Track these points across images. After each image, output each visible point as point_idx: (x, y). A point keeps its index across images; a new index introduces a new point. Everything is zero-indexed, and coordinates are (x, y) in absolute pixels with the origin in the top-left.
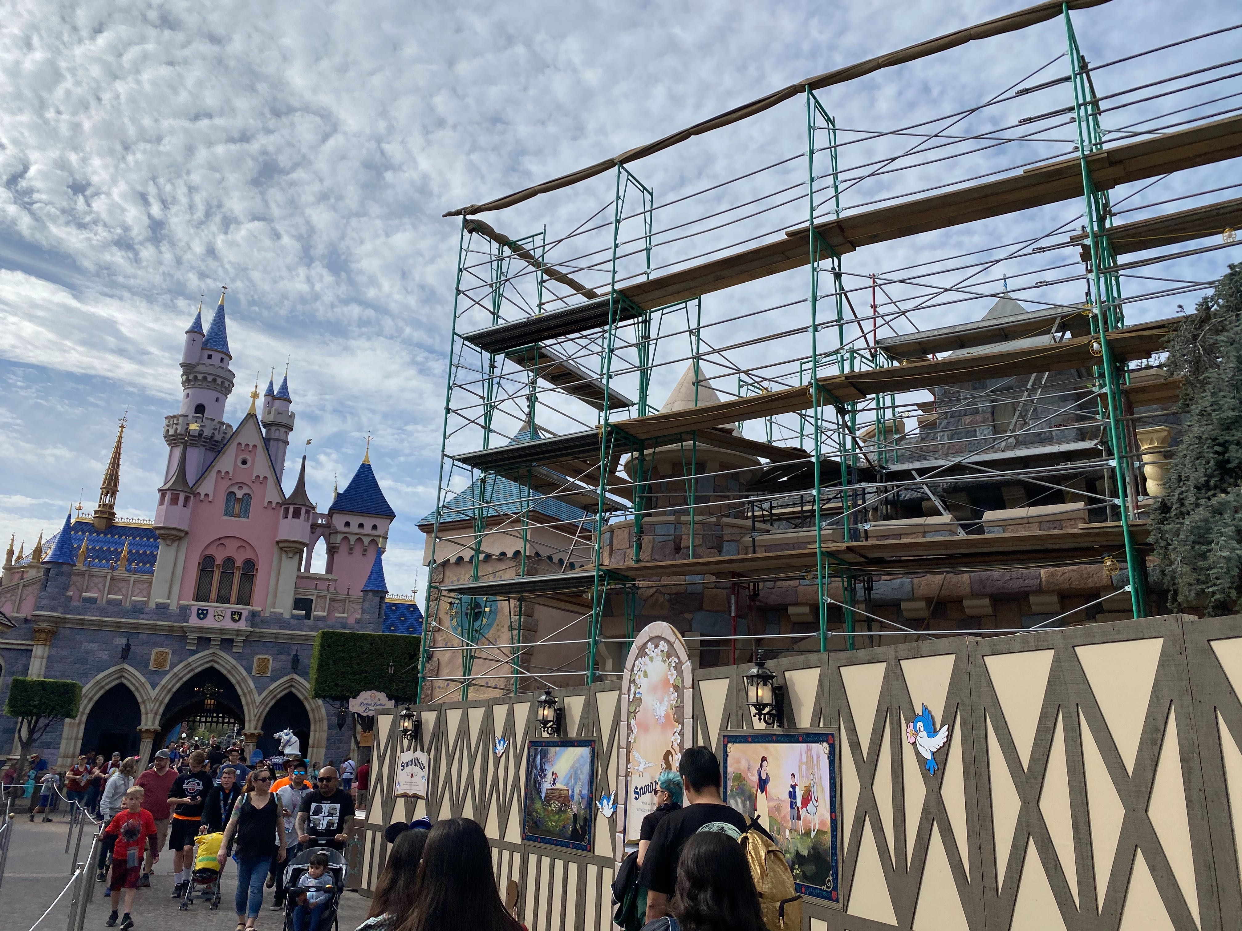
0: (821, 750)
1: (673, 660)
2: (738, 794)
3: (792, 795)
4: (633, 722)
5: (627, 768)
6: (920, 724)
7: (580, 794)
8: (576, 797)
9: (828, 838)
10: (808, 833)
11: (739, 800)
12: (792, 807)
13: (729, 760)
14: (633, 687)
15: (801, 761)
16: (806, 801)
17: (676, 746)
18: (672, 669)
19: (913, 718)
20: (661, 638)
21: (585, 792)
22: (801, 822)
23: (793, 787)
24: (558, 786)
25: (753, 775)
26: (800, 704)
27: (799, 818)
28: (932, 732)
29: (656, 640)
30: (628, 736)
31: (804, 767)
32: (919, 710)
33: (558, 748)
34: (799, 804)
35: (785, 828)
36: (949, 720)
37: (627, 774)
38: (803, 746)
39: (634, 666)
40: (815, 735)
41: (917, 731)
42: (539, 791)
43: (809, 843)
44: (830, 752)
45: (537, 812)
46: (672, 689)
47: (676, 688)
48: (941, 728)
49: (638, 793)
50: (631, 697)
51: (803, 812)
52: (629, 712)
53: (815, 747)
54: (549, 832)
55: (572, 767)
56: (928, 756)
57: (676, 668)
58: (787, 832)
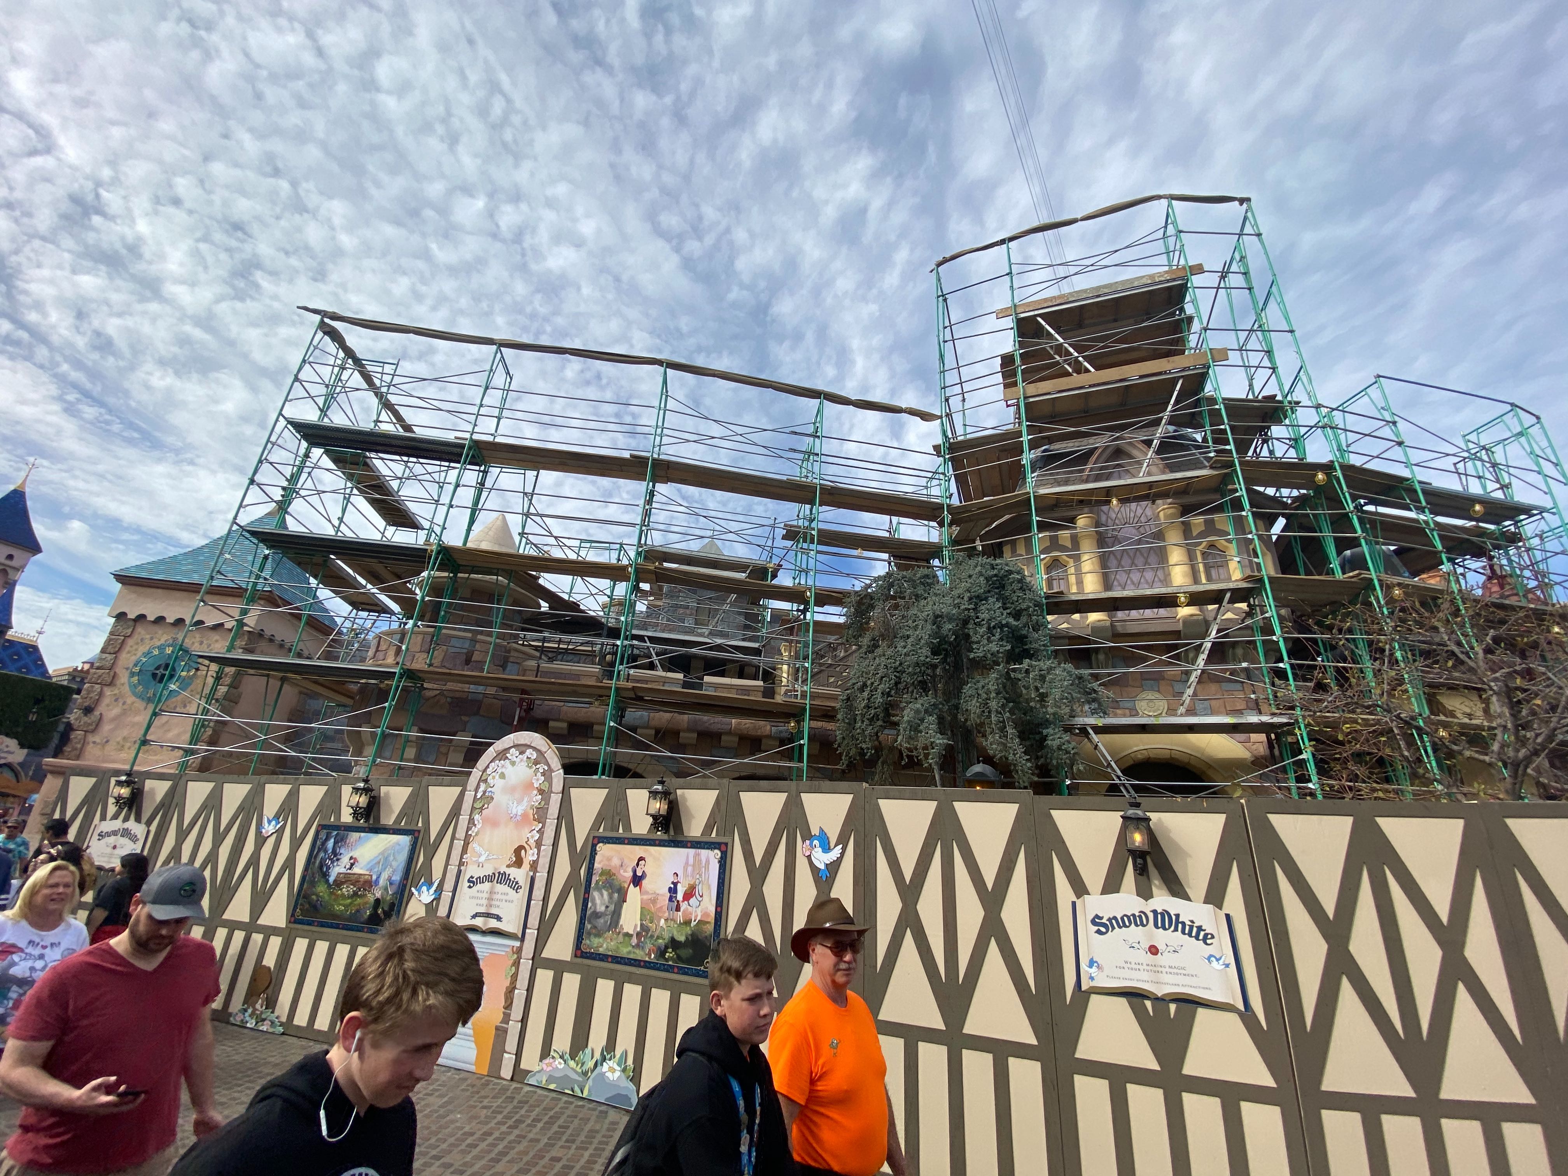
0: (712, 857)
1: (542, 767)
2: (604, 887)
3: (673, 890)
4: (477, 817)
5: (461, 858)
6: (816, 842)
7: (389, 879)
8: (382, 882)
9: (710, 928)
10: (687, 923)
11: (605, 893)
12: (671, 899)
13: (598, 858)
14: (483, 787)
15: (687, 863)
16: (688, 896)
17: (532, 842)
18: (539, 774)
19: (807, 836)
20: (530, 747)
21: (397, 878)
22: (680, 913)
23: (675, 884)
24: (356, 870)
25: (625, 871)
26: (690, 816)
27: (678, 909)
28: (827, 849)
29: (522, 748)
30: (468, 829)
31: (690, 869)
32: (815, 831)
33: (363, 834)
34: (680, 897)
35: (660, 918)
36: (842, 840)
37: (461, 863)
38: (691, 852)
39: (488, 767)
40: (706, 843)
41: (812, 847)
42: (325, 875)
43: (688, 930)
44: (721, 858)
45: (318, 896)
46: (535, 792)
47: (541, 791)
48: (836, 846)
49: (472, 882)
50: (479, 795)
51: (684, 906)
52: (473, 808)
53: (704, 853)
54: (335, 916)
55: (382, 853)
56: (822, 866)
57: (543, 774)
58: (662, 921)
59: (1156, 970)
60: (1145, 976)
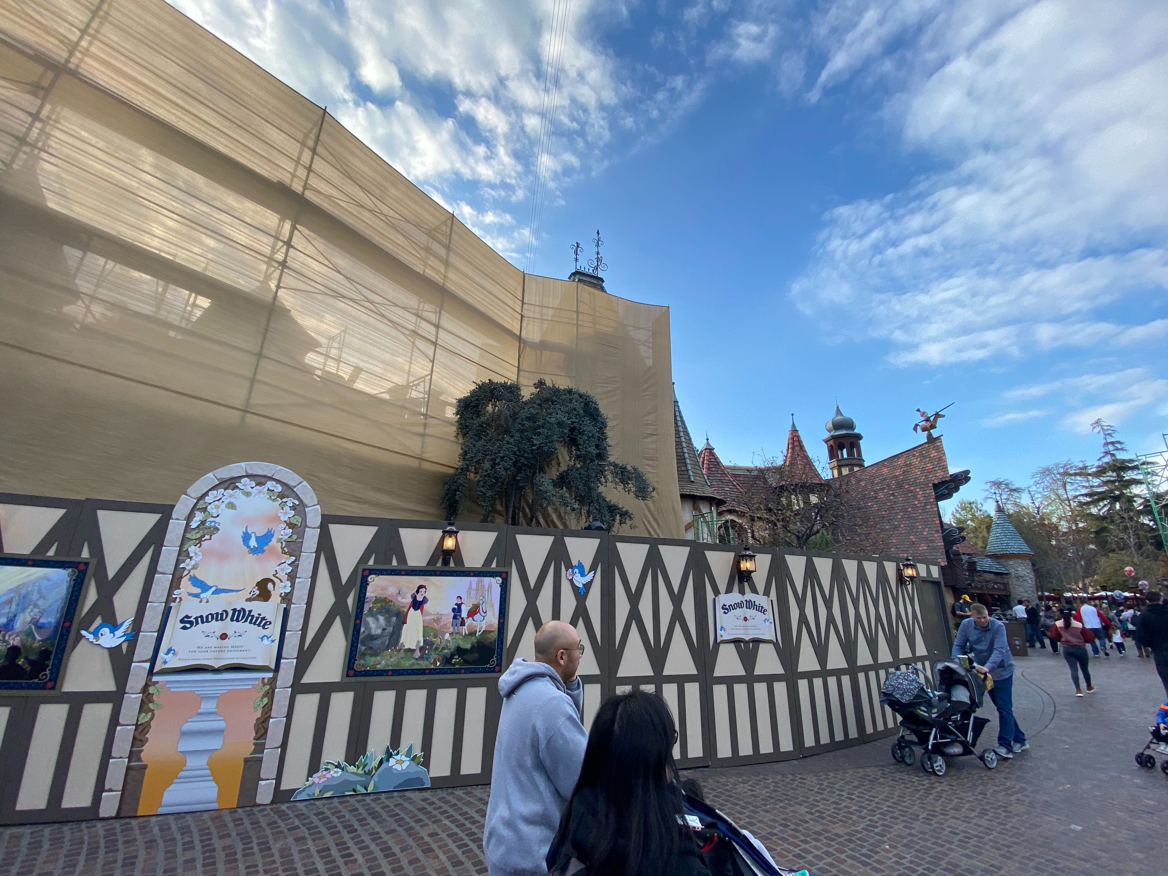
0: (495, 583)
2: (380, 613)
3: (457, 610)
4: (193, 549)
6: (576, 570)
7: (35, 622)
8: (20, 626)
12: (455, 617)
13: (369, 588)
14: (199, 517)
16: (472, 613)
17: (282, 575)
18: (287, 508)
21: (50, 619)
23: (459, 606)
27: (463, 624)
28: (583, 575)
29: (258, 478)
30: (180, 561)
34: (464, 614)
37: (170, 599)
41: (574, 573)
46: (283, 525)
47: (291, 525)
48: (589, 572)
49: (189, 623)
50: (194, 525)
56: (581, 586)
58: (447, 636)
59: (746, 628)
60: (742, 632)
